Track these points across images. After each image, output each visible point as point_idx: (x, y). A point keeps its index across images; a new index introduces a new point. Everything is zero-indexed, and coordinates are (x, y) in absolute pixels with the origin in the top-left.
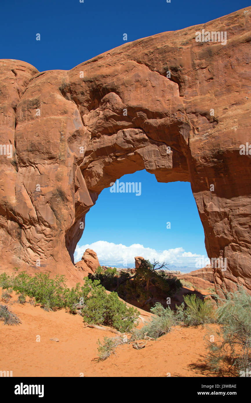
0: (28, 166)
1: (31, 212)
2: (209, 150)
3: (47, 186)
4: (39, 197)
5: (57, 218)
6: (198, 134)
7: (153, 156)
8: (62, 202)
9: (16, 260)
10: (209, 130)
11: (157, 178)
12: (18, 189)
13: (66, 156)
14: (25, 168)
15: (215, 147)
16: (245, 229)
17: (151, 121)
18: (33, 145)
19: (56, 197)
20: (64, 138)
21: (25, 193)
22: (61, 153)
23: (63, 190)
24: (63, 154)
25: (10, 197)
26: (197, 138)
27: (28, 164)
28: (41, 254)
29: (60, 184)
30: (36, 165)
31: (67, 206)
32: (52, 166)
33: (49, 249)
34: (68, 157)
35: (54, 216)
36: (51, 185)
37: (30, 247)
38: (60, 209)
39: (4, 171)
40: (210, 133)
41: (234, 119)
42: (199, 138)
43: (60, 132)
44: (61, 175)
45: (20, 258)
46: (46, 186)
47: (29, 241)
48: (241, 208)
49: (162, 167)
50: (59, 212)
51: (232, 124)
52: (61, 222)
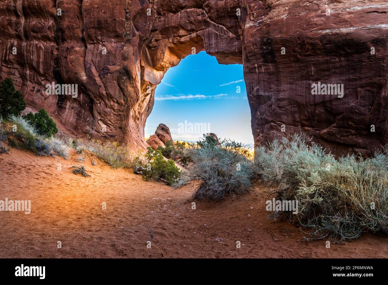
0: (96, 43)
1: (100, 88)
2: (260, 38)
3: (114, 64)
4: (107, 75)
5: (124, 95)
6: (253, 20)
7: (213, 39)
8: (128, 80)
9: (90, 131)
10: (263, 17)
11: (218, 60)
12: (88, 66)
13: (131, 35)
14: (93, 45)
15: (265, 35)
16: (283, 112)
18: (99, 23)
19: (123, 76)
20: (129, 17)
21: (94, 70)
22: (126, 32)
23: (128, 69)
24: (128, 33)
25: (81, 74)
26: (251, 24)
27: (95, 42)
28: (111, 126)
29: (126, 63)
30: (104, 43)
31: (133, 84)
32: (119, 45)
33: (117, 122)
34: (133, 36)
35: (121, 93)
36: (118, 64)
37: (101, 120)
38: (127, 87)
39: (74, 47)
40: (263, 20)
41: (285, 7)
42: (253, 25)
43: (125, 10)
44: (127, 54)
45: (93, 129)
46: (113, 65)
47: (100, 114)
48: (282, 93)
50: (125, 90)
51: (283, 12)
52: (127, 99)
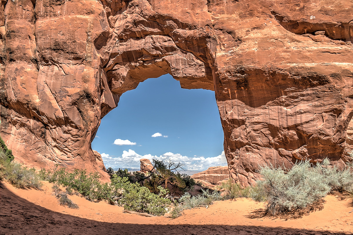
0: (50, 65)
1: (57, 112)
2: (233, 66)
3: (74, 87)
4: (65, 98)
5: (84, 119)
6: (224, 50)
7: (181, 64)
8: (88, 104)
9: (42, 158)
10: (234, 48)
11: (181, 84)
12: (41, 88)
13: (92, 58)
14: (46, 67)
15: (238, 64)
16: (258, 135)
17: (180, 31)
18: (57, 44)
19: (83, 98)
20: (91, 39)
21: (48, 92)
22: (87, 54)
23: (90, 92)
24: (89, 55)
25: (33, 96)
26: (223, 53)
27: (50, 63)
28: (69, 153)
29: (87, 85)
30: (60, 65)
31: (93, 107)
32: (78, 67)
33: (76, 148)
34: (95, 58)
35: (81, 117)
36: (78, 86)
37: (55, 146)
38: (87, 110)
39: (24, 68)
40: (235, 51)
41: (255, 41)
42: (225, 54)
43: (87, 33)
44: (87, 76)
45: (45, 156)
46: (72, 87)
47: (55, 140)
48: (256, 117)
49: (189, 75)
50: (85, 113)
51: (253, 45)
52: (87, 123)
